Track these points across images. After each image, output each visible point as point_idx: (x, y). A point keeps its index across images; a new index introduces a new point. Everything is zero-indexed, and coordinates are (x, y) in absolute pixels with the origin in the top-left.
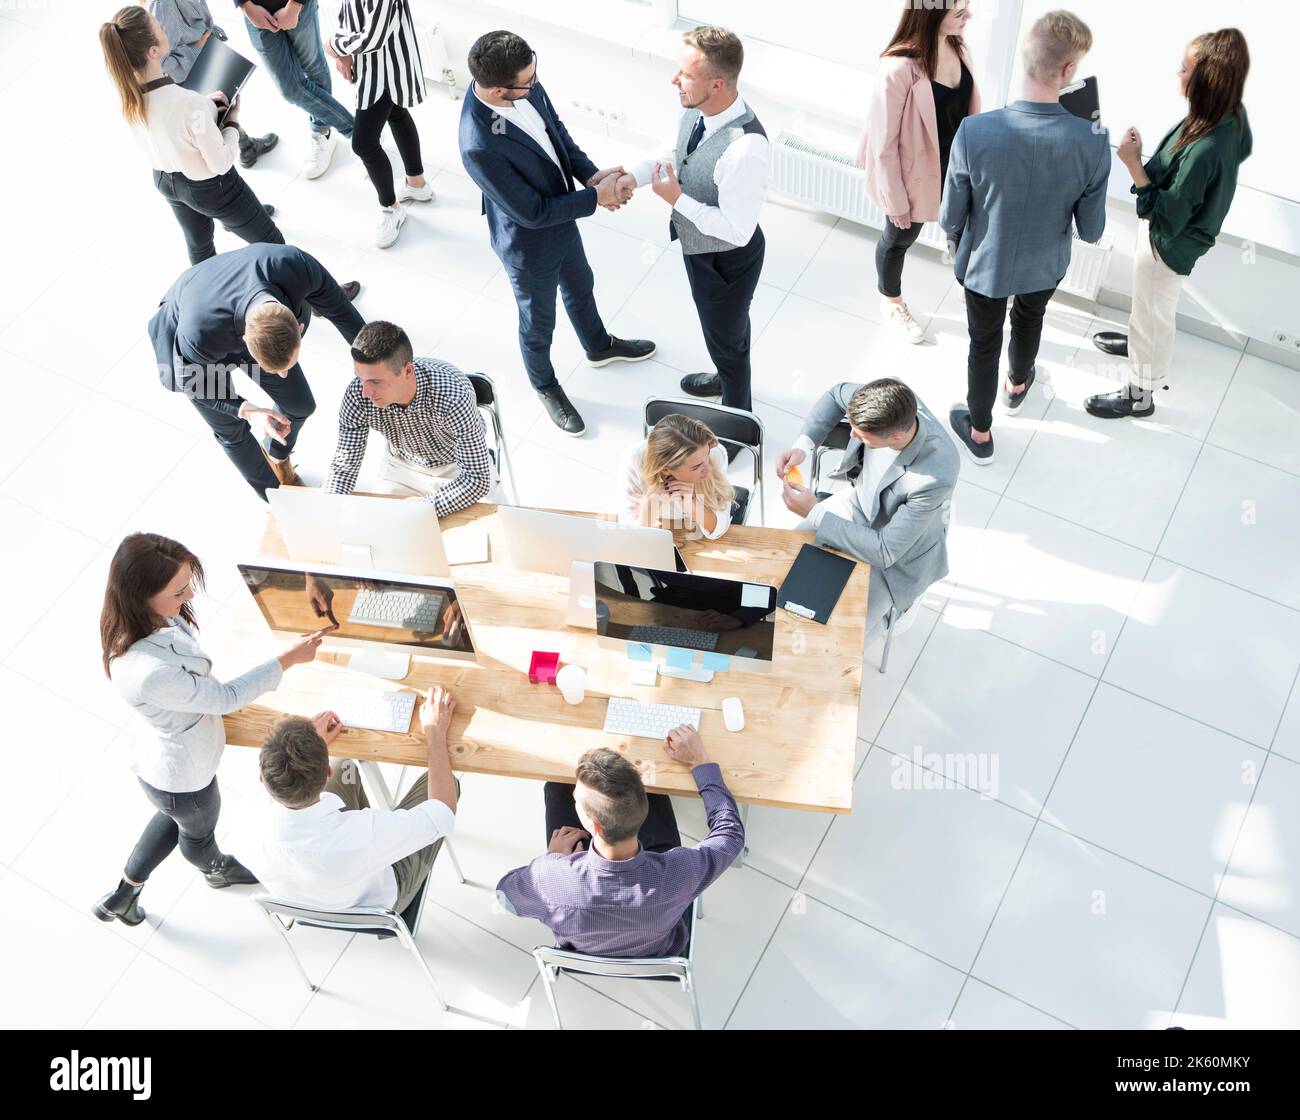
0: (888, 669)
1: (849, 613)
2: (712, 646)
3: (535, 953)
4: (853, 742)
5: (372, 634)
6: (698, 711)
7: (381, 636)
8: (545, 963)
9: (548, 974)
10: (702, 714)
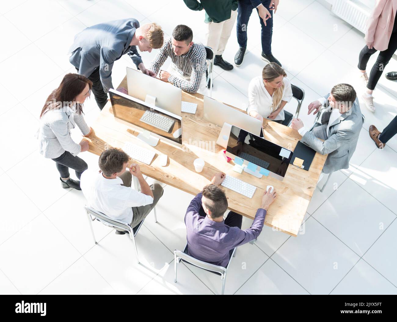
0: (324, 191)
1: (316, 168)
2: (267, 167)
3: (175, 251)
4: (304, 212)
5: (148, 128)
6: (256, 188)
7: (151, 129)
8: (177, 256)
9: (177, 260)
10: (257, 189)
